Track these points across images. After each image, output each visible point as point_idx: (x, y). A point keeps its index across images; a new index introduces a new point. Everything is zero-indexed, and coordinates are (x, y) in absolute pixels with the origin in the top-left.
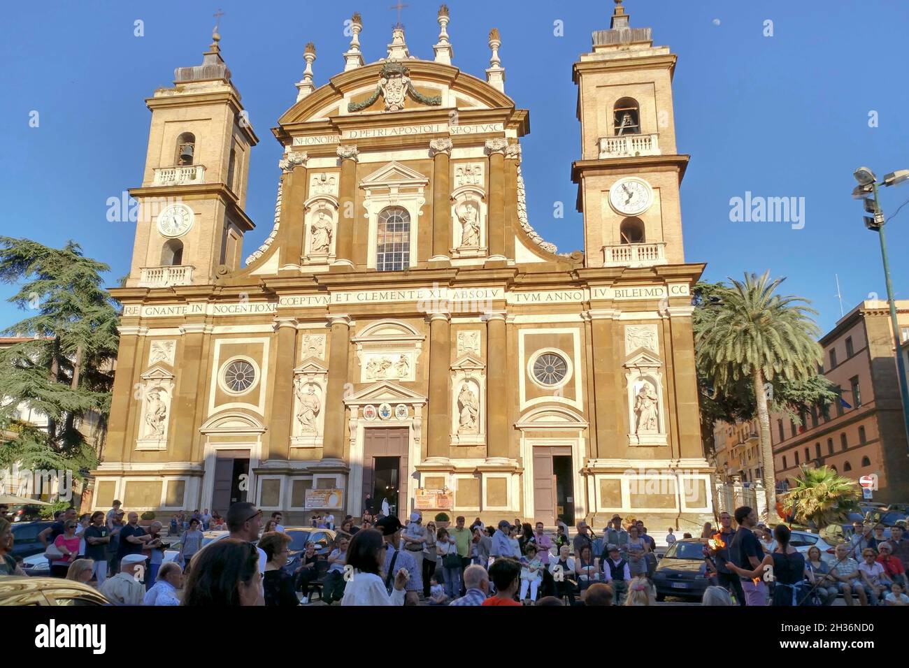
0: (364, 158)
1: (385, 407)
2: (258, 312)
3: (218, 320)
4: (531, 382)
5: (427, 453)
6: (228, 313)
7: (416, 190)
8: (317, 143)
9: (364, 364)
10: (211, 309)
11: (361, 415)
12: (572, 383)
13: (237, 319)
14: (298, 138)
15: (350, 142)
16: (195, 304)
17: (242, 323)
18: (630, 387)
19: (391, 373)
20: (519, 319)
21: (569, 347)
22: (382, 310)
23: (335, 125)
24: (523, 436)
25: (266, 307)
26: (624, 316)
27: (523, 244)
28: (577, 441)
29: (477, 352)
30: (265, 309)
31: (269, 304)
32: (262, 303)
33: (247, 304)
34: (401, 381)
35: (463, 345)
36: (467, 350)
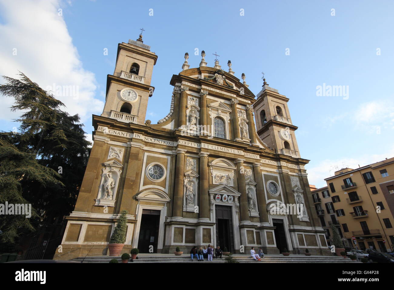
0: (209, 97)
1: (225, 196)
2: (165, 144)
3: (146, 144)
4: (268, 193)
5: (241, 219)
6: (151, 142)
7: (226, 113)
8: (192, 86)
9: (214, 176)
10: (142, 137)
11: (214, 198)
12: (280, 195)
13: (156, 145)
14: (184, 82)
15: (206, 90)
16: (137, 134)
17: (158, 148)
18: (295, 198)
19: (224, 181)
20: (262, 168)
21: (277, 181)
22: (221, 154)
23: (199, 82)
24: (269, 214)
25: (168, 143)
26: (290, 173)
27: (259, 142)
28: (285, 217)
29: (252, 178)
30: (168, 144)
31: (170, 142)
32: (167, 141)
33: (160, 140)
34: (228, 185)
35: (247, 175)
36: (249, 177)
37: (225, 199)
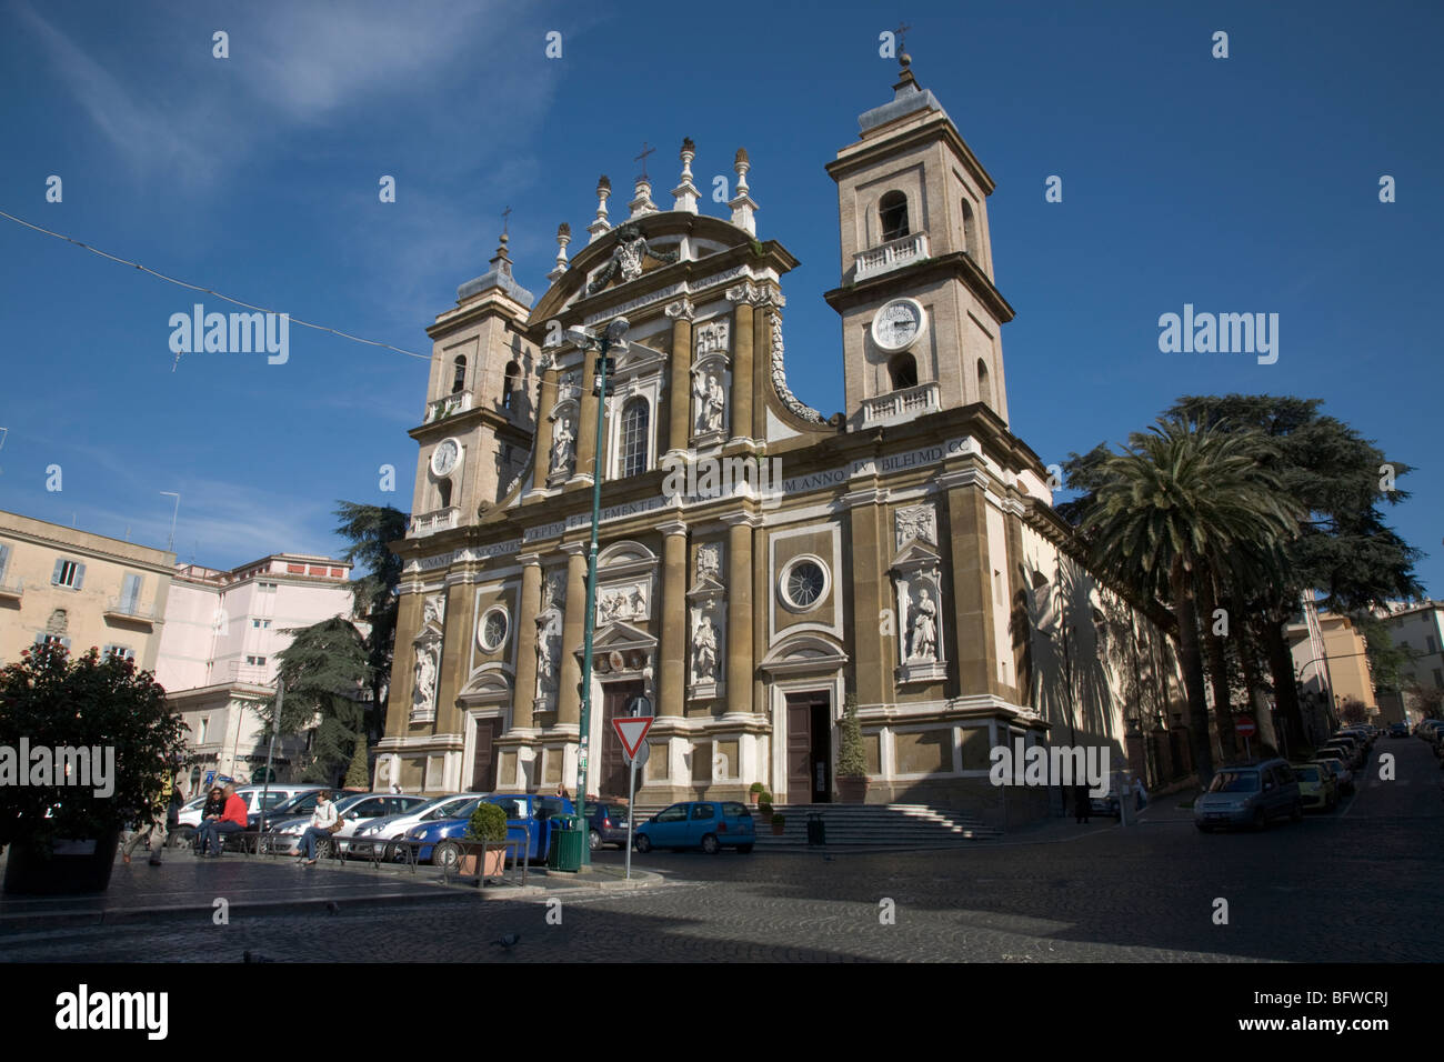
3: (480, 565)
4: (780, 606)
6: (487, 556)
7: (653, 373)
9: (600, 602)
12: (830, 601)
13: (495, 562)
17: (500, 567)
19: (625, 612)
20: (770, 520)
21: (826, 553)
22: (614, 531)
24: (773, 680)
26: (894, 497)
27: (778, 417)
28: (835, 682)
29: (716, 572)
33: (504, 543)
34: (636, 620)
35: (703, 566)
36: (707, 571)
37: (617, 662)
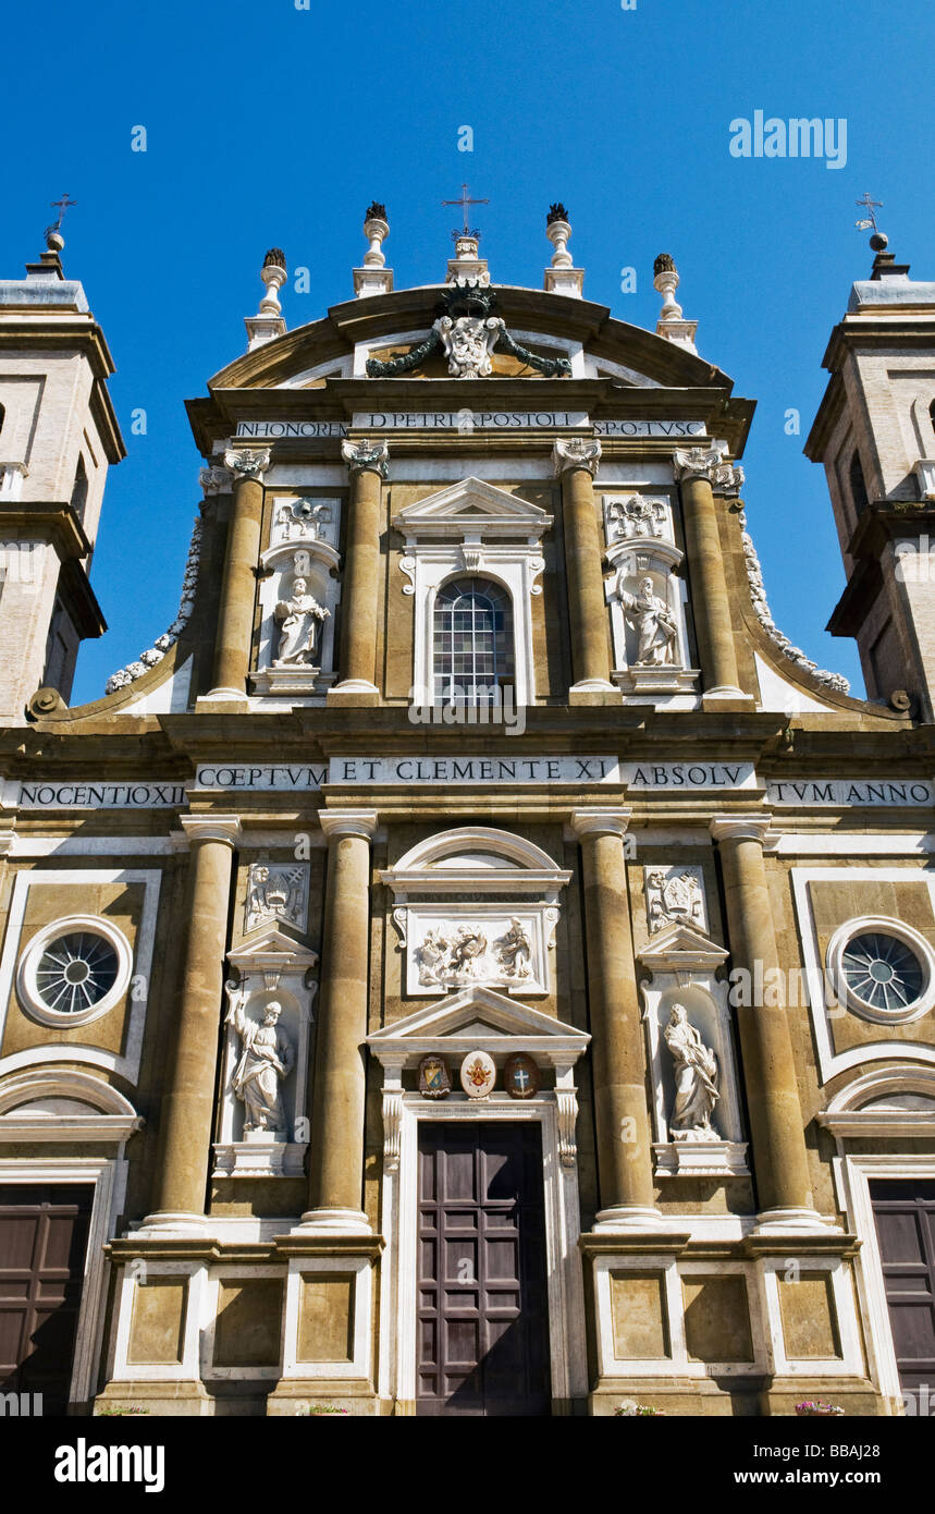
1: (478, 1062)
2: (132, 805)
3: (24, 821)
5: (597, 1200)
6: (55, 806)
7: (522, 540)
8: (292, 434)
9: (414, 942)
14: (249, 425)
15: (380, 433)
17: (92, 833)
19: (485, 971)
20: (788, 843)
22: (462, 805)
23: (338, 401)
24: (840, 1150)
25: (154, 794)
27: (774, 669)
29: (701, 922)
30: (151, 800)
31: (161, 785)
32: (143, 784)
33: (106, 784)
34: (511, 991)
35: (663, 904)
36: (673, 916)
37: (478, 1077)
